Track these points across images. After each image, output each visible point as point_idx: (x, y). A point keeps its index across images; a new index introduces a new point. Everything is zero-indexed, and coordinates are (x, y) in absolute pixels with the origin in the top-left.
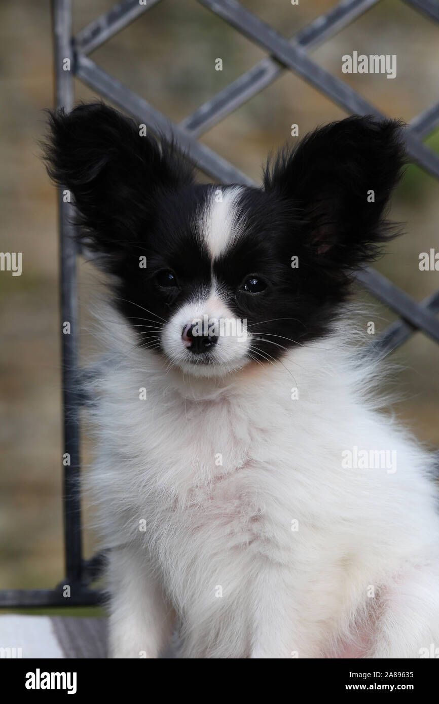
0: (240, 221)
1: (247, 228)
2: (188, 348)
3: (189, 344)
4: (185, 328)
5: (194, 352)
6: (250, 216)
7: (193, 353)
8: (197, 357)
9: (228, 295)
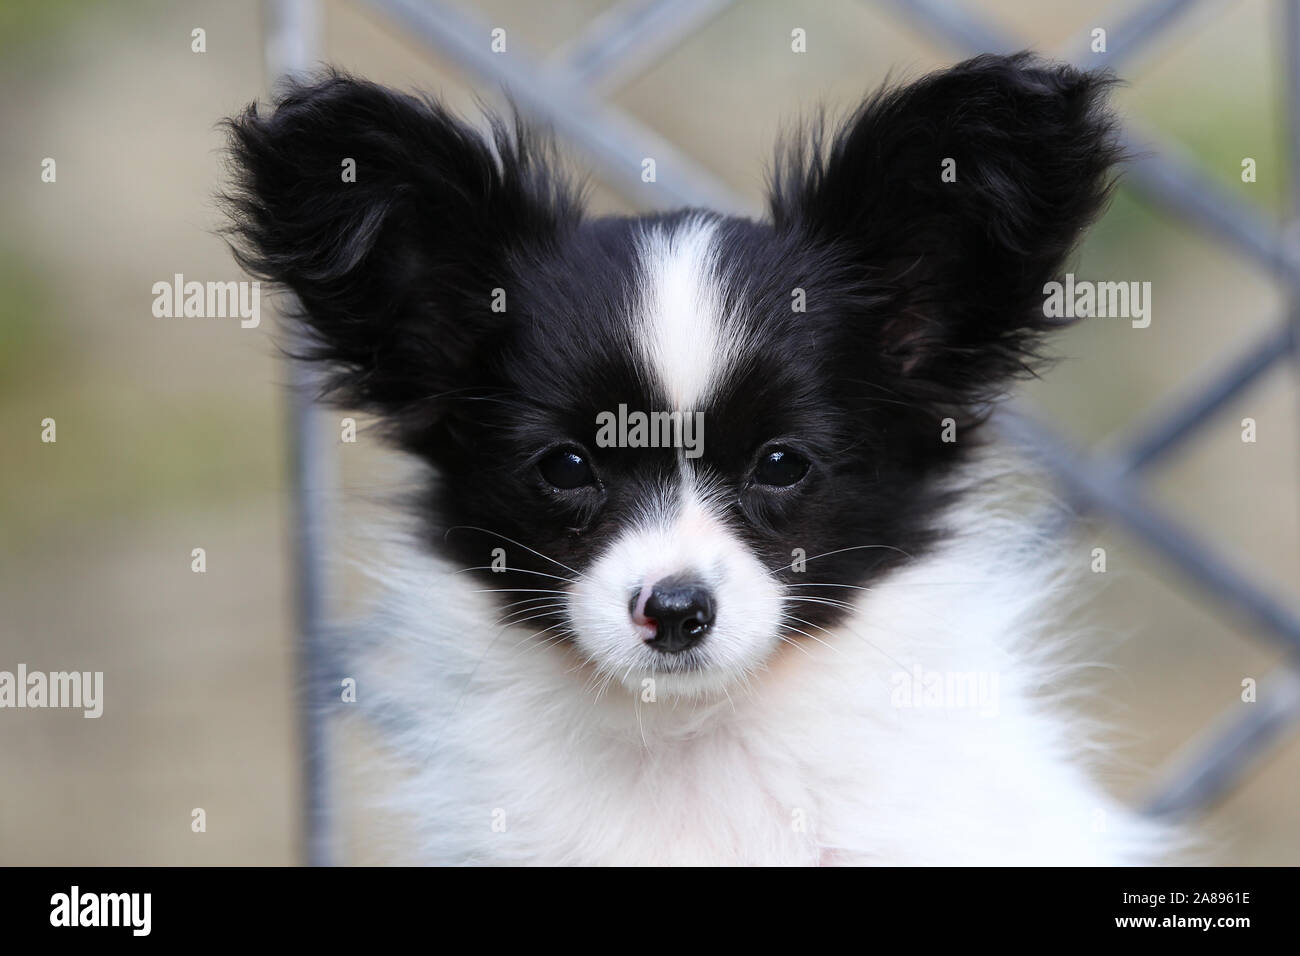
0: (733, 315)
1: (752, 332)
2: (648, 642)
3: (650, 633)
4: (636, 596)
5: (662, 650)
6: (752, 302)
7: (660, 651)
8: (671, 660)
9: (723, 500)
